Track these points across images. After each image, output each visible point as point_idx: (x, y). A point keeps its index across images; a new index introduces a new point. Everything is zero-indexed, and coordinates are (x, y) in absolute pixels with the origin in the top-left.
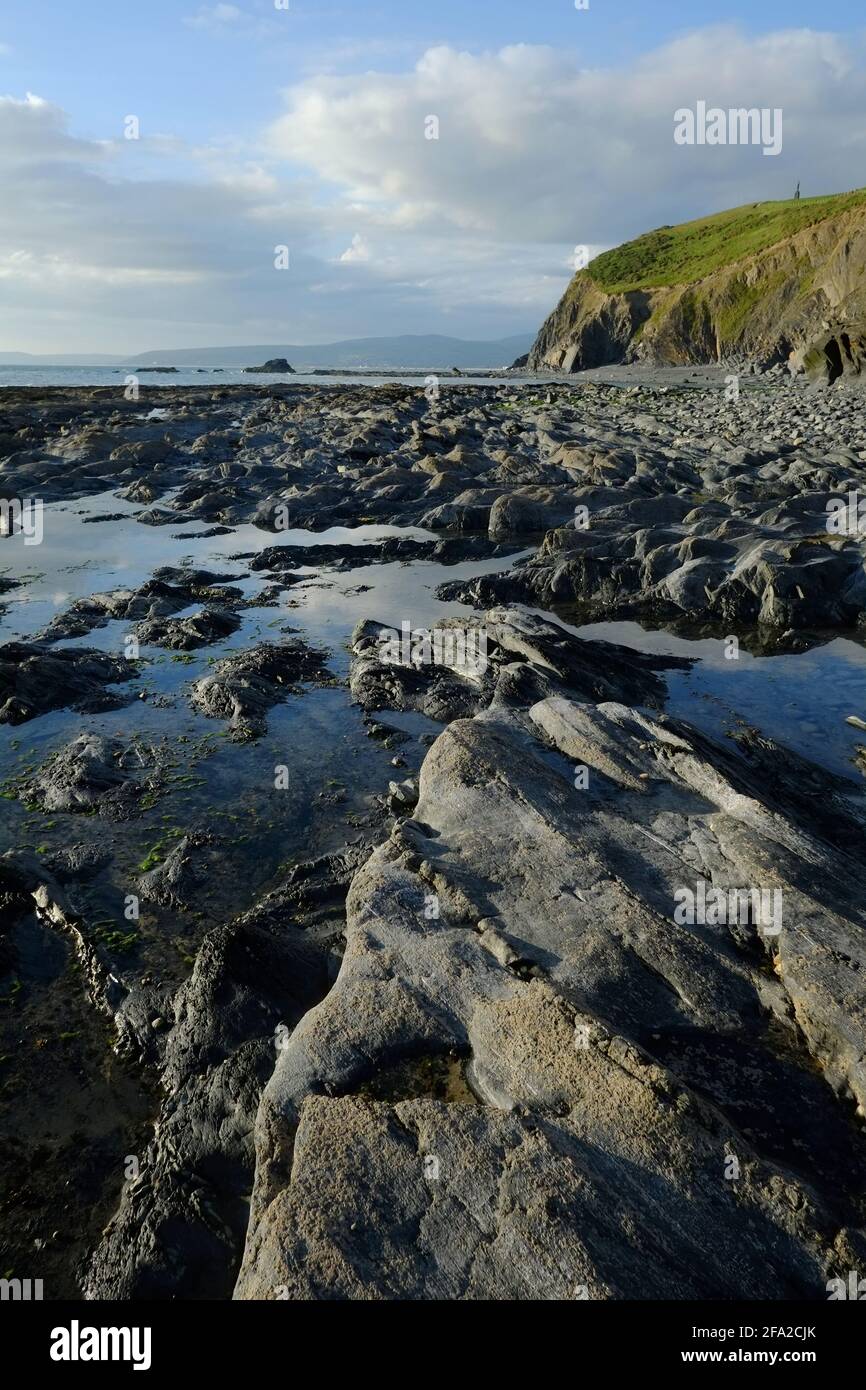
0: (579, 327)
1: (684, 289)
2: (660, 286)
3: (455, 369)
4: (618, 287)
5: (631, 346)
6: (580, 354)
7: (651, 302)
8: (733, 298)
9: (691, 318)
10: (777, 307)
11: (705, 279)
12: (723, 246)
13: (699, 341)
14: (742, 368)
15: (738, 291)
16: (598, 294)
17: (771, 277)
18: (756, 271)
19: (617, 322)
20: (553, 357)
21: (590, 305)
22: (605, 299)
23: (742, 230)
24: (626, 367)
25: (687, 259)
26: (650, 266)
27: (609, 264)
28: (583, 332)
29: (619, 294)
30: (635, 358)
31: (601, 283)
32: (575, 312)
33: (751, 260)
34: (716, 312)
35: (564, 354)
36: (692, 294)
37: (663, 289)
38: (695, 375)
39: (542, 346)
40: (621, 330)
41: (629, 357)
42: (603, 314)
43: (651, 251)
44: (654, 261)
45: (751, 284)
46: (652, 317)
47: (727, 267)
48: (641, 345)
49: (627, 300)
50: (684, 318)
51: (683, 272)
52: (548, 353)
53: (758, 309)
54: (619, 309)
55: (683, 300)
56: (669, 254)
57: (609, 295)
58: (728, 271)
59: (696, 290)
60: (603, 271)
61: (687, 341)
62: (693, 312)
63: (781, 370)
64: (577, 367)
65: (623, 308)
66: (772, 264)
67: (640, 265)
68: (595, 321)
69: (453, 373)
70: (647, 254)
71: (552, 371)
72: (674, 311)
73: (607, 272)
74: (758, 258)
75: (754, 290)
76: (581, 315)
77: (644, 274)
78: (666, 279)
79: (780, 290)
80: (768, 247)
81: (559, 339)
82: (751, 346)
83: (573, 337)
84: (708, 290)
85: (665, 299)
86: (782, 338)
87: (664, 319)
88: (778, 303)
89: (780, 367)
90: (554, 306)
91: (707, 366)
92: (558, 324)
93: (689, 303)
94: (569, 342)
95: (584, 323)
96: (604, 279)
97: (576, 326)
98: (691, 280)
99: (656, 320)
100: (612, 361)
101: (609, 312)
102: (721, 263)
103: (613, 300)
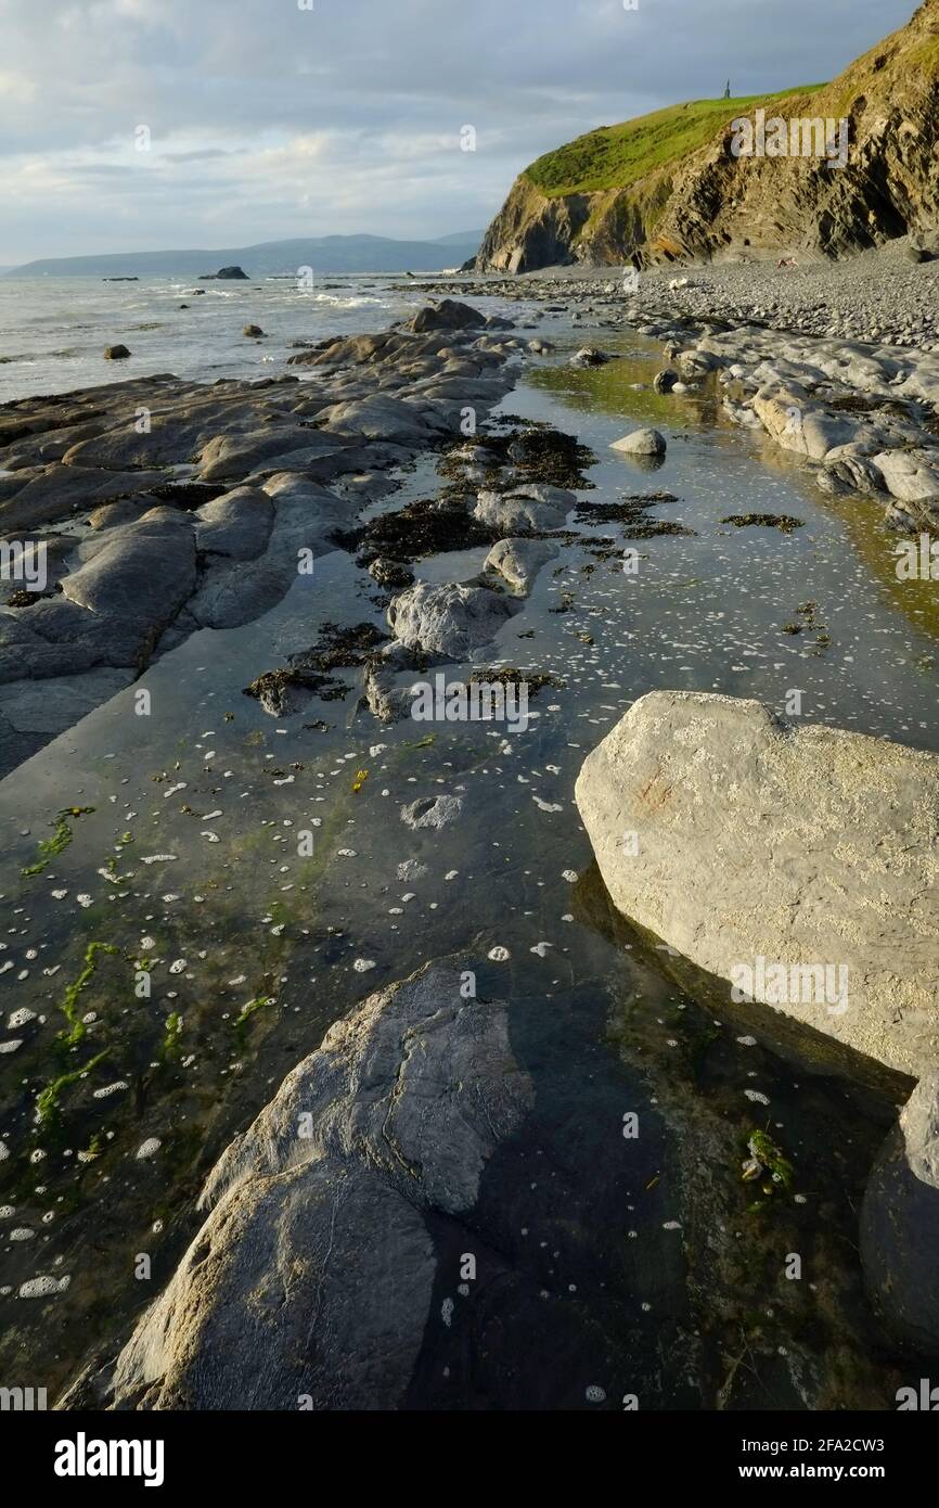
0: (523, 230)
1: (617, 193)
2: (596, 189)
3: (409, 274)
4: (557, 191)
5: (572, 245)
6: (525, 257)
7: (591, 204)
8: (661, 201)
9: (624, 220)
11: (637, 183)
12: (653, 150)
13: (632, 241)
16: (539, 197)
18: (681, 175)
19: (559, 222)
20: (499, 259)
21: (532, 209)
22: (546, 203)
23: (671, 133)
24: (567, 268)
25: (620, 162)
26: (587, 169)
27: (549, 168)
28: (527, 235)
29: (558, 198)
30: (575, 259)
31: (541, 187)
32: (519, 215)
35: (510, 256)
36: (625, 198)
37: (600, 193)
39: (489, 250)
40: (561, 233)
41: (569, 258)
42: (544, 217)
43: (587, 154)
44: (590, 164)
46: (590, 219)
47: (655, 171)
48: (580, 246)
49: (566, 204)
50: (618, 221)
51: (618, 175)
52: (495, 255)
54: (559, 212)
55: (617, 203)
56: (604, 158)
57: (550, 199)
58: (657, 175)
59: (628, 194)
60: (548, 172)
61: (621, 243)
62: (626, 214)
64: (522, 268)
65: (563, 212)
67: (577, 169)
68: (537, 224)
70: (584, 157)
71: (499, 273)
72: (609, 213)
73: (547, 176)
76: (524, 218)
77: (582, 176)
78: (602, 184)
80: (691, 153)
81: (505, 242)
83: (517, 240)
84: (639, 193)
85: (602, 203)
87: (600, 221)
90: (499, 210)
92: (503, 227)
93: (622, 206)
94: (514, 245)
95: (527, 226)
96: (543, 182)
97: (519, 230)
98: (623, 184)
99: (594, 222)
100: (554, 263)
101: (550, 216)
102: (650, 168)
103: (554, 204)
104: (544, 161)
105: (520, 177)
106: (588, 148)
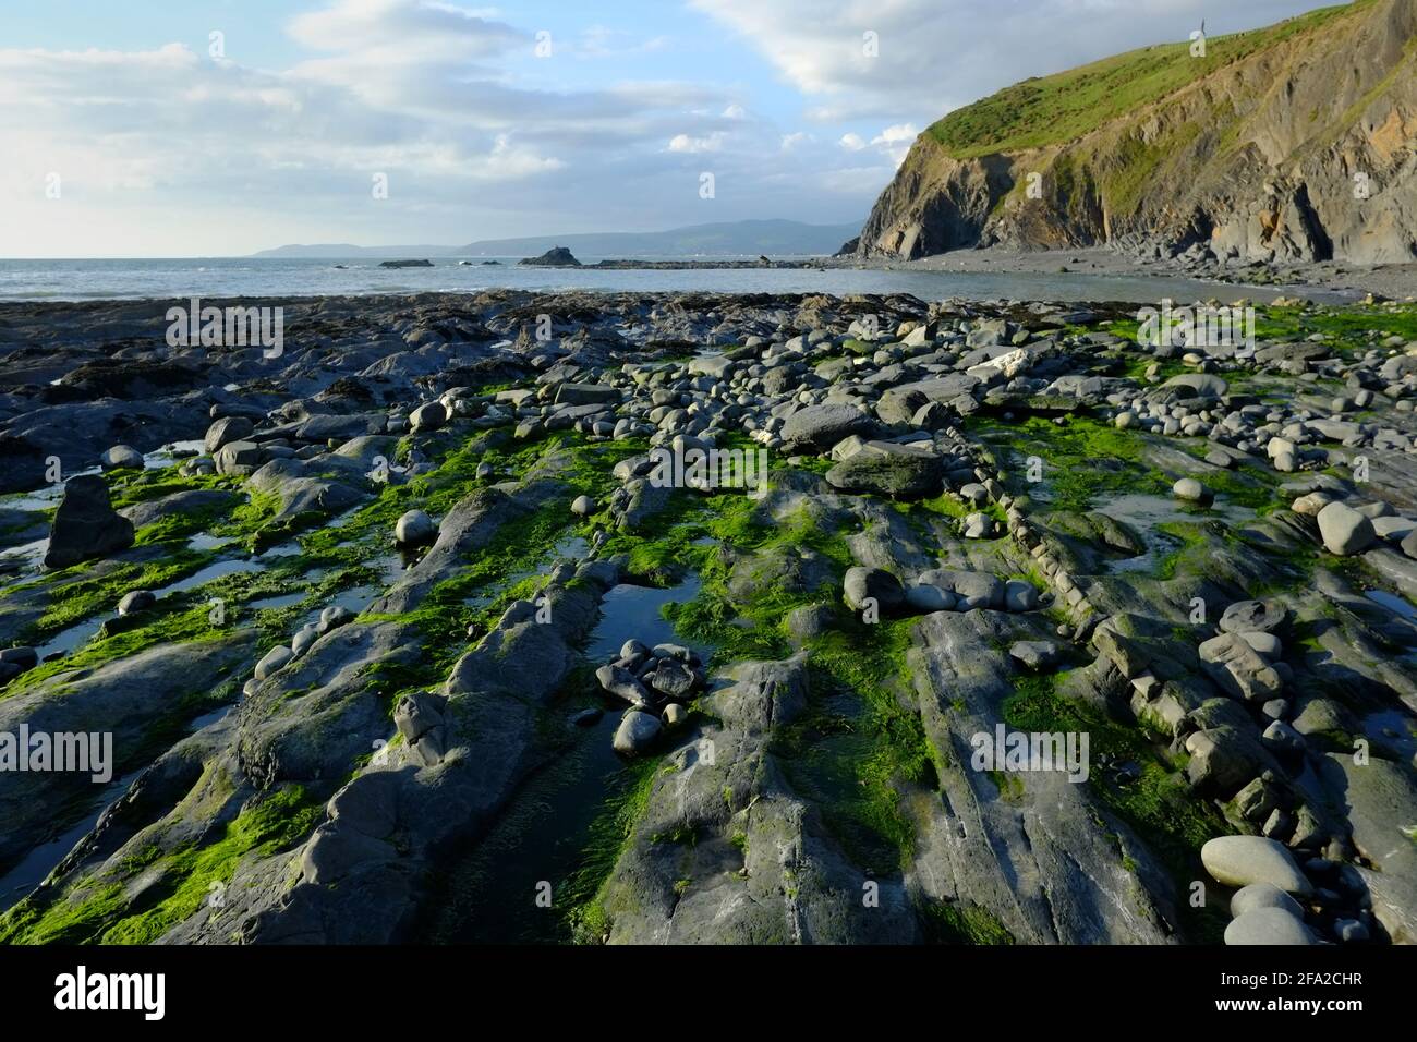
0: (921, 201)
1: (1057, 151)
2: (1026, 147)
3: (763, 258)
4: (970, 151)
5: (989, 225)
6: (922, 236)
7: (1014, 169)
8: (1125, 159)
9: (1068, 186)
10: (1189, 170)
11: (1086, 138)
12: (1108, 97)
13: (1080, 215)
14: (1142, 251)
15: (1131, 151)
16: (945, 160)
17: (1177, 130)
18: (1156, 123)
19: (969, 195)
20: (888, 240)
21: (934, 174)
22: (955, 166)
23: (1132, 74)
24: (982, 252)
25: (1060, 114)
26: (1013, 124)
27: (959, 125)
28: (926, 206)
29: (972, 160)
30: (994, 240)
31: (949, 149)
32: (915, 184)
33: (1148, 110)
34: (1100, 178)
35: (902, 236)
36: (1069, 157)
37: (1031, 152)
38: (1076, 261)
39: (876, 227)
40: (975, 205)
41: (985, 238)
42: (952, 185)
43: (1013, 107)
44: (1018, 118)
45: (1150, 140)
46: (1017, 185)
47: (1115, 120)
48: (1002, 223)
49: (983, 166)
50: (1060, 188)
51: (1057, 129)
52: (883, 235)
53: (1161, 173)
54: (972, 178)
55: (1057, 165)
56: (1036, 110)
57: (959, 161)
58: (1117, 126)
59: (1074, 152)
61: (1063, 217)
62: (1070, 179)
63: (1202, 254)
64: (917, 253)
65: (978, 177)
66: (1178, 114)
67: (998, 123)
68: (940, 193)
69: (761, 262)
70: (1007, 110)
71: (887, 258)
72: (1046, 179)
73: (957, 133)
74: (1159, 107)
75: (1155, 148)
76: (923, 187)
77: (1005, 134)
78: (1034, 139)
79: (1191, 148)
80: (1172, 92)
81: (897, 217)
82: (1153, 221)
83: (913, 215)
84: (1090, 150)
85: (1034, 165)
86: (1198, 209)
88: (1190, 163)
89: (1199, 249)
90: (892, 179)
91: (1092, 249)
92: (896, 199)
93: (1065, 168)
94: (907, 222)
95: (927, 197)
96: (952, 141)
97: (917, 201)
98: (1066, 139)
99: (1022, 190)
100: (964, 244)
101: (959, 183)
102: (1108, 116)
103: (965, 167)
104: (954, 119)
105: (921, 137)
106: (1015, 100)
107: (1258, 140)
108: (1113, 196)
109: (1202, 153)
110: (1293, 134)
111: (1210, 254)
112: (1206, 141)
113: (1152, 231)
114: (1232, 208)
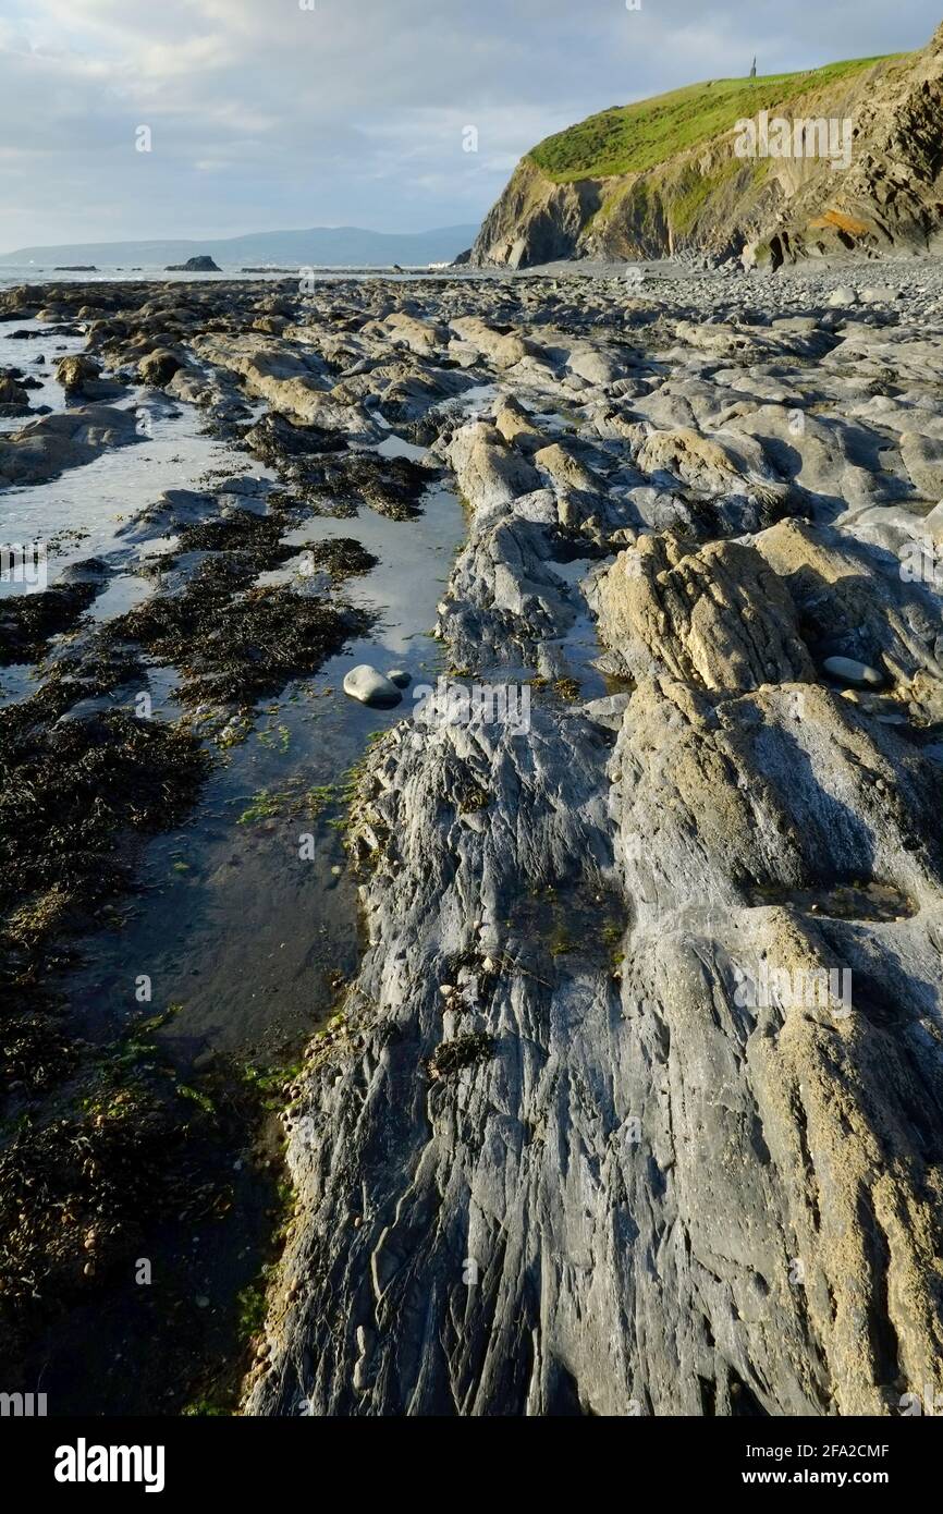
0: (526, 219)
1: (635, 179)
2: (610, 174)
3: (396, 267)
4: (566, 176)
5: (582, 237)
6: (527, 249)
7: (601, 193)
8: (686, 188)
9: (642, 210)
10: (731, 198)
11: (658, 167)
12: (675, 130)
13: (651, 234)
14: (695, 264)
15: (691, 180)
16: (546, 182)
17: (725, 165)
18: (710, 159)
19: (567, 211)
20: (498, 252)
21: (537, 195)
22: (553, 189)
23: (695, 113)
24: (575, 263)
25: (638, 144)
26: (600, 151)
27: (556, 149)
28: (530, 225)
29: (568, 184)
30: (585, 253)
31: (548, 171)
32: (521, 203)
33: (704, 146)
34: (668, 202)
35: (510, 249)
36: (643, 184)
37: (614, 178)
38: (647, 271)
39: (486, 241)
40: (570, 223)
41: (578, 252)
42: (551, 205)
43: (599, 135)
44: (604, 146)
45: (705, 172)
46: (603, 208)
47: (680, 154)
48: (591, 238)
49: (576, 190)
50: (637, 210)
51: (635, 159)
52: (492, 248)
53: (712, 200)
54: (568, 200)
55: (635, 190)
56: (619, 139)
57: (557, 185)
58: (682, 158)
59: (648, 180)
60: (550, 157)
61: (639, 235)
62: (645, 203)
63: (735, 265)
64: (523, 263)
65: (572, 199)
66: (726, 152)
67: (588, 151)
68: (542, 213)
69: (395, 270)
70: (596, 138)
71: (498, 267)
72: (625, 202)
73: (554, 158)
74: (712, 144)
75: (708, 179)
76: (527, 206)
77: (593, 161)
78: (617, 168)
79: (734, 180)
80: (723, 132)
81: (505, 233)
82: (705, 239)
83: (519, 231)
84: (660, 179)
85: (616, 190)
86: (736, 231)
87: (614, 210)
88: (732, 193)
89: (733, 261)
90: (498, 197)
91: (659, 261)
92: (503, 216)
93: (640, 194)
94: (515, 237)
95: (531, 215)
96: (550, 166)
97: (522, 219)
98: (642, 168)
99: (607, 211)
100: (561, 257)
101: (557, 203)
102: (674, 150)
103: (562, 190)
104: (551, 143)
105: (524, 161)
106: (600, 129)
107: (779, 176)
108: (676, 217)
109: (741, 185)
110: (802, 174)
111: (740, 266)
112: (745, 174)
113: (703, 248)
114: (759, 230)
